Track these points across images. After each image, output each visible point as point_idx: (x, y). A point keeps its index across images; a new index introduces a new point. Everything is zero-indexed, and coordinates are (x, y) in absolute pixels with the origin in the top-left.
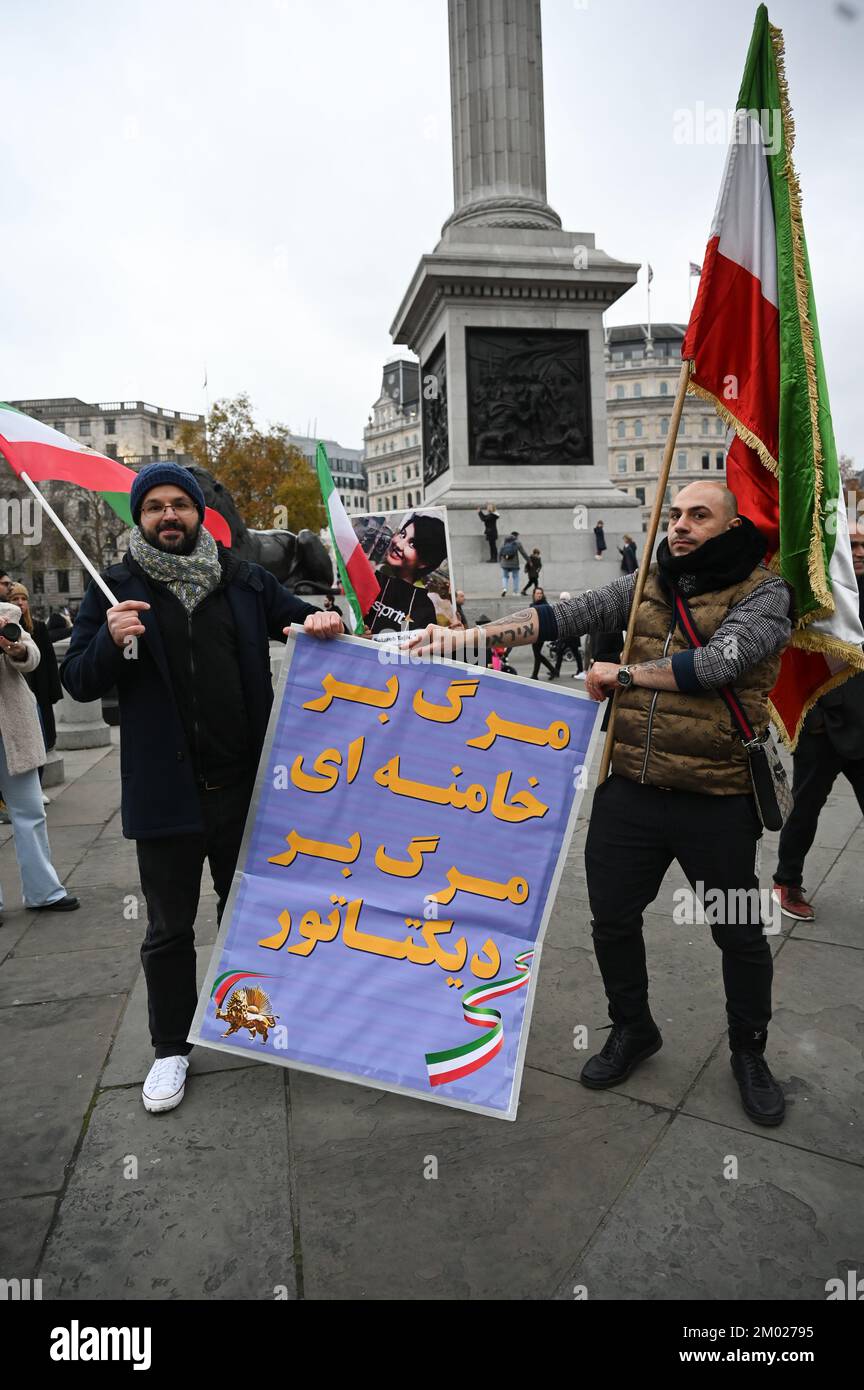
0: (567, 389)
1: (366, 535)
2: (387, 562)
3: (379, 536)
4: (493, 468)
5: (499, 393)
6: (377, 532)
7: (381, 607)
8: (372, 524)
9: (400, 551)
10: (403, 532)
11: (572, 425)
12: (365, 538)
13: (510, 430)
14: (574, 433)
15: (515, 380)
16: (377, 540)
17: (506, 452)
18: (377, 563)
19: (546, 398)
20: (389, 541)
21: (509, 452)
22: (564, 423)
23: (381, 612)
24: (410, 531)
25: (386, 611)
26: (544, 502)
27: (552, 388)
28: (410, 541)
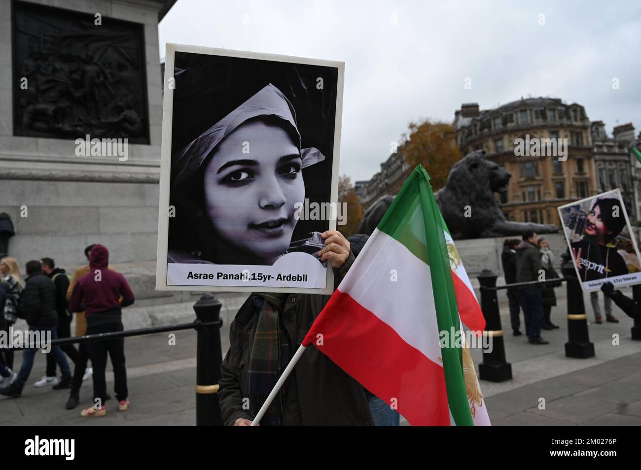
0: (125, 74)
1: (571, 218)
2: (586, 234)
3: (578, 217)
4: (41, 141)
5: (50, 69)
6: (577, 215)
7: (588, 263)
8: (573, 211)
9: (593, 224)
10: (593, 212)
11: (129, 108)
12: (570, 220)
13: (62, 105)
14: (132, 114)
15: (68, 59)
16: (577, 220)
17: (56, 126)
18: (580, 235)
19: (101, 79)
20: (585, 219)
21: (61, 125)
22: (121, 104)
23: (589, 267)
24: (597, 210)
25: (591, 266)
26: (96, 175)
27: (108, 71)
28: (599, 217)
